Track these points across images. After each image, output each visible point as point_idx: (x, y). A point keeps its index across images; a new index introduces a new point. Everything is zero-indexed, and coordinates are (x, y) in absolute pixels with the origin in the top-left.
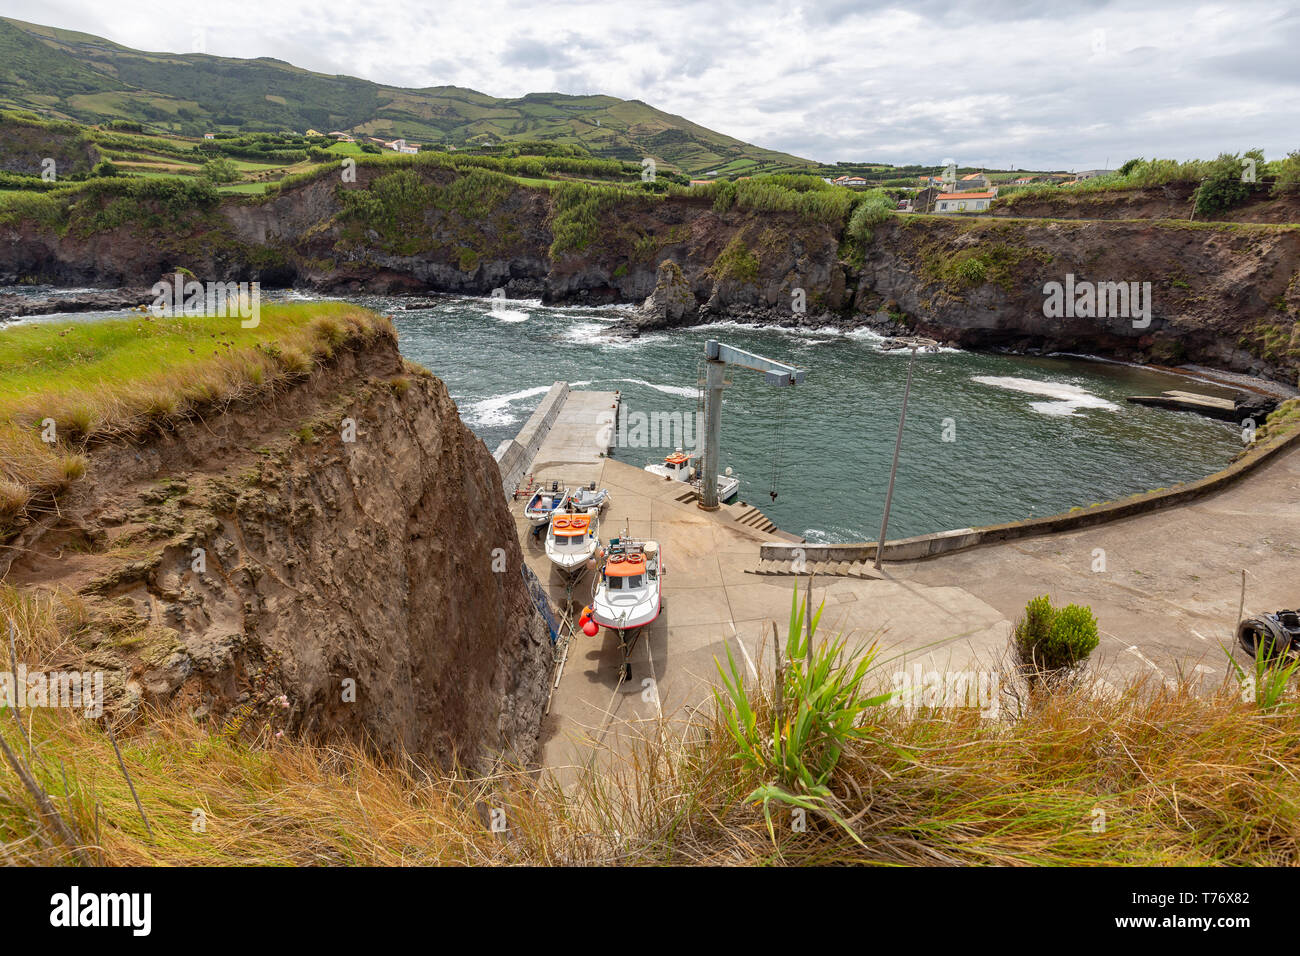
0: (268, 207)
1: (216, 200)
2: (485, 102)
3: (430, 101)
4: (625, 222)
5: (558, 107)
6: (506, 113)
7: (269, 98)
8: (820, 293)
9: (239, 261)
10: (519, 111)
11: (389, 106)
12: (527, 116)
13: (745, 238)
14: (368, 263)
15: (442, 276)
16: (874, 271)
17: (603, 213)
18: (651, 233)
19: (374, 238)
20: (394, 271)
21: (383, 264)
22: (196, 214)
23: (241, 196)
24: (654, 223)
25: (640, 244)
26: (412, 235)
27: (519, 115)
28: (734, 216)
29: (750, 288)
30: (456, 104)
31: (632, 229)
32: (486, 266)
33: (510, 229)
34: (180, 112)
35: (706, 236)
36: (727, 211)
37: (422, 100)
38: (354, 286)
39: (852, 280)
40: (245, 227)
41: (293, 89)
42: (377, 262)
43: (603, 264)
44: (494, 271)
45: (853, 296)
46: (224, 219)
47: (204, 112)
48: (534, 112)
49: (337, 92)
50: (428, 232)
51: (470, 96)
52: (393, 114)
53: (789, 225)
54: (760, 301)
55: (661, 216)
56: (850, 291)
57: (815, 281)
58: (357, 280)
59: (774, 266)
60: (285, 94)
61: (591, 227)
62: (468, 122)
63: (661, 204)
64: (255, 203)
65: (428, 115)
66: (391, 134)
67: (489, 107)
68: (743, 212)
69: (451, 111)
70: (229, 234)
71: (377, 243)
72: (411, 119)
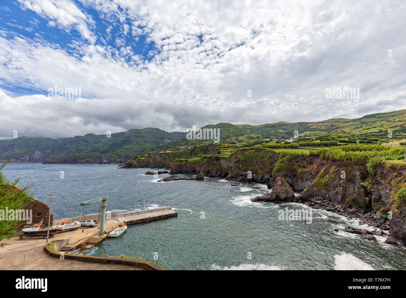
0: (228, 160)
1: (219, 158)
2: (346, 121)
3: (325, 124)
4: (297, 163)
5: (379, 118)
6: (354, 123)
7: (278, 131)
8: (354, 197)
9: (221, 171)
10: (360, 122)
11: (311, 128)
12: (363, 123)
13: (325, 170)
14: (238, 173)
15: (255, 178)
16: (379, 190)
17: (291, 160)
18: (304, 167)
19: (241, 167)
20: (244, 175)
21: (241, 174)
22: (215, 161)
23: (224, 157)
24: (305, 163)
25: (300, 170)
26: (250, 166)
27: (360, 123)
28: (325, 161)
29: (323, 191)
30: (334, 123)
31: (299, 166)
32: (264, 175)
33: (271, 165)
34: (257, 137)
35: (316, 169)
36: (323, 160)
37: (323, 124)
38: (234, 179)
39: (368, 193)
40: (223, 164)
41: (284, 128)
42: (240, 173)
43: (290, 177)
44: (266, 177)
45: (370, 201)
46: (220, 162)
47: (262, 136)
48: (366, 121)
49: (296, 127)
50: (253, 165)
51: (340, 120)
52: (311, 129)
53: (338, 166)
54: (326, 197)
55: (307, 161)
56: (367, 198)
57: (352, 191)
58: (235, 177)
59: (332, 183)
60: (283, 129)
61: (286, 165)
62: (338, 128)
63: (308, 157)
64: (226, 159)
65: (323, 128)
66: (309, 135)
67: (347, 122)
68: (327, 160)
69: (332, 126)
70: (220, 166)
71: (241, 168)
72: (317, 130)
